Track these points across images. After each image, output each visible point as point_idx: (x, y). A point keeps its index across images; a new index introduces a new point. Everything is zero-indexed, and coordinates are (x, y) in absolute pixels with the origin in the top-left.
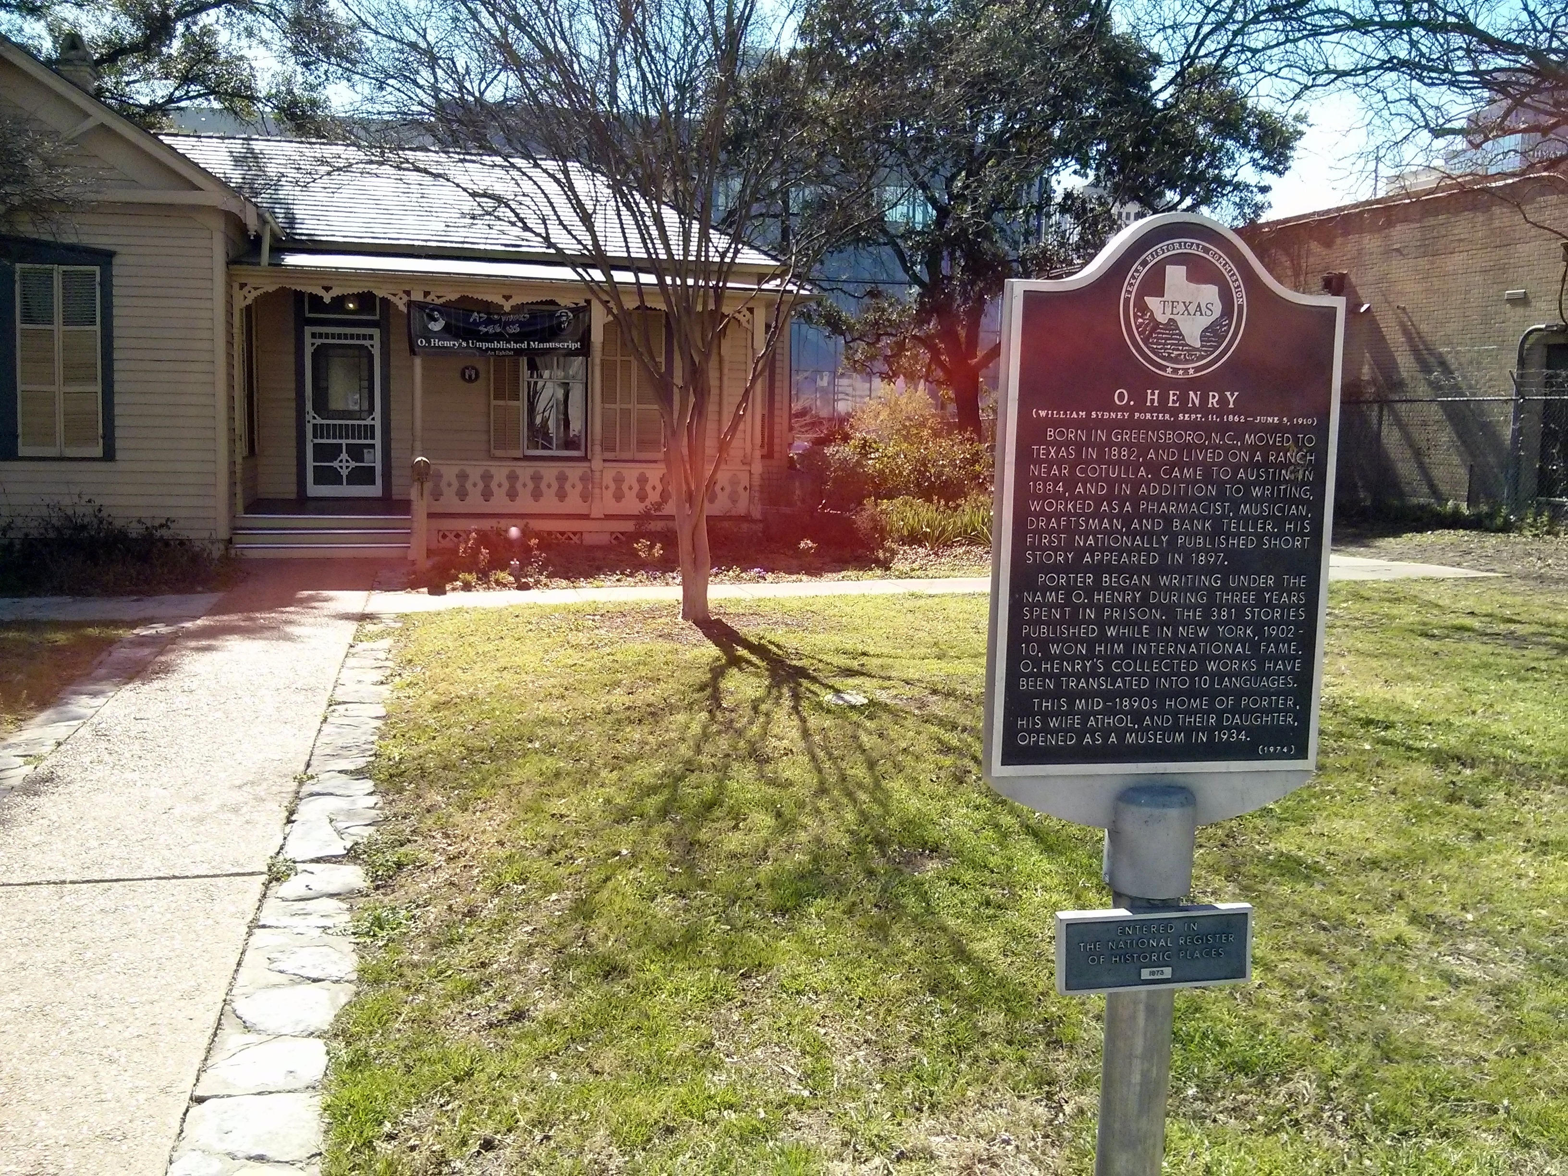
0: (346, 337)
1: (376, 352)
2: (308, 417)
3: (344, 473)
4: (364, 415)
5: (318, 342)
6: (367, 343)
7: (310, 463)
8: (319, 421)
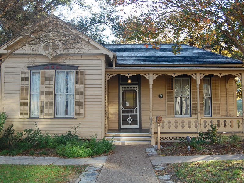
0: (130, 88)
1: (138, 91)
2: (121, 108)
3: (130, 122)
4: (135, 107)
5: (124, 89)
6: (135, 89)
7: (122, 120)
8: (124, 109)
